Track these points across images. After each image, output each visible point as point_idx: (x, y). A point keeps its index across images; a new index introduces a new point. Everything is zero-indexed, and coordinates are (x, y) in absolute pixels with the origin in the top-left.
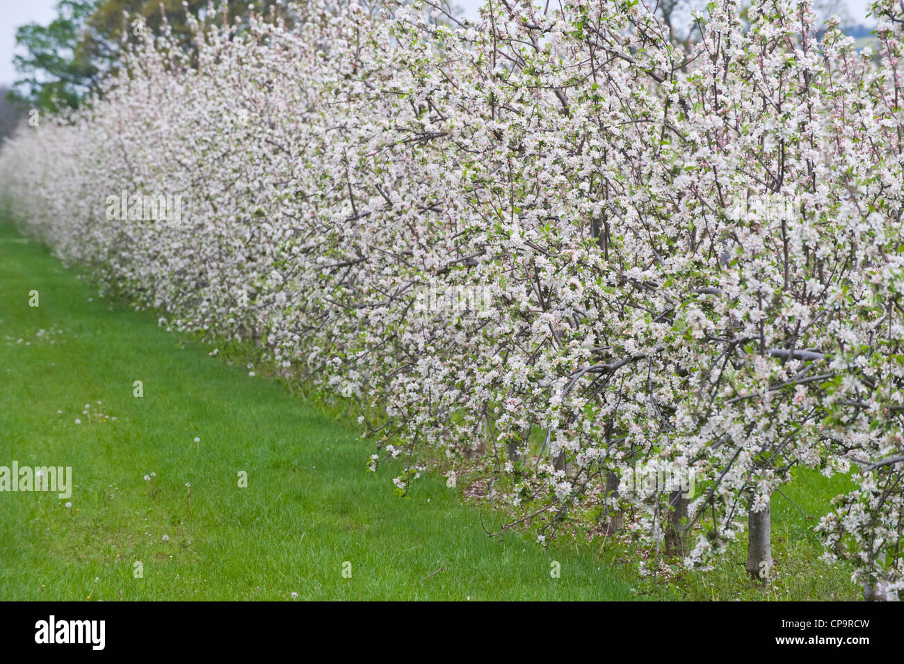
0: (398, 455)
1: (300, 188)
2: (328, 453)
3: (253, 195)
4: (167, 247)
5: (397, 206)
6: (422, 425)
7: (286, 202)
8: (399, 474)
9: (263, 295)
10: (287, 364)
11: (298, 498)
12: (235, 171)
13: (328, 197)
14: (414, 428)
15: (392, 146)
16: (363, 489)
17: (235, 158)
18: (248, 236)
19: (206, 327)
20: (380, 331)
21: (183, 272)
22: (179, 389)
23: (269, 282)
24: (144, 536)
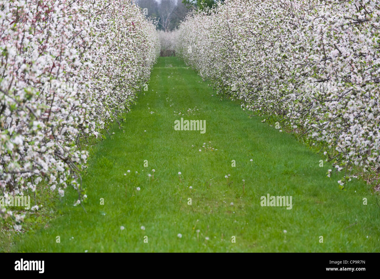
0: (341, 170)
1: (302, 45)
2: (311, 168)
3: (283, 48)
4: (245, 72)
5: (344, 54)
6: (352, 157)
7: (297, 52)
8: (341, 179)
9: (286, 95)
10: (295, 127)
11: (294, 188)
12: (275, 37)
13: (313, 50)
14: (348, 158)
15: (342, 26)
16: (325, 185)
17: (276, 31)
18: (280, 67)
19: (260, 109)
20: (335, 112)
21: (252, 83)
22: (247, 137)
23: (288, 89)
24: (223, 203)
